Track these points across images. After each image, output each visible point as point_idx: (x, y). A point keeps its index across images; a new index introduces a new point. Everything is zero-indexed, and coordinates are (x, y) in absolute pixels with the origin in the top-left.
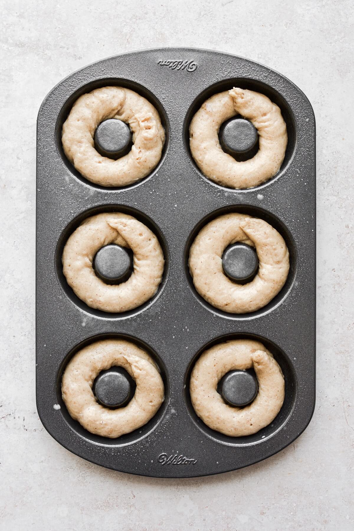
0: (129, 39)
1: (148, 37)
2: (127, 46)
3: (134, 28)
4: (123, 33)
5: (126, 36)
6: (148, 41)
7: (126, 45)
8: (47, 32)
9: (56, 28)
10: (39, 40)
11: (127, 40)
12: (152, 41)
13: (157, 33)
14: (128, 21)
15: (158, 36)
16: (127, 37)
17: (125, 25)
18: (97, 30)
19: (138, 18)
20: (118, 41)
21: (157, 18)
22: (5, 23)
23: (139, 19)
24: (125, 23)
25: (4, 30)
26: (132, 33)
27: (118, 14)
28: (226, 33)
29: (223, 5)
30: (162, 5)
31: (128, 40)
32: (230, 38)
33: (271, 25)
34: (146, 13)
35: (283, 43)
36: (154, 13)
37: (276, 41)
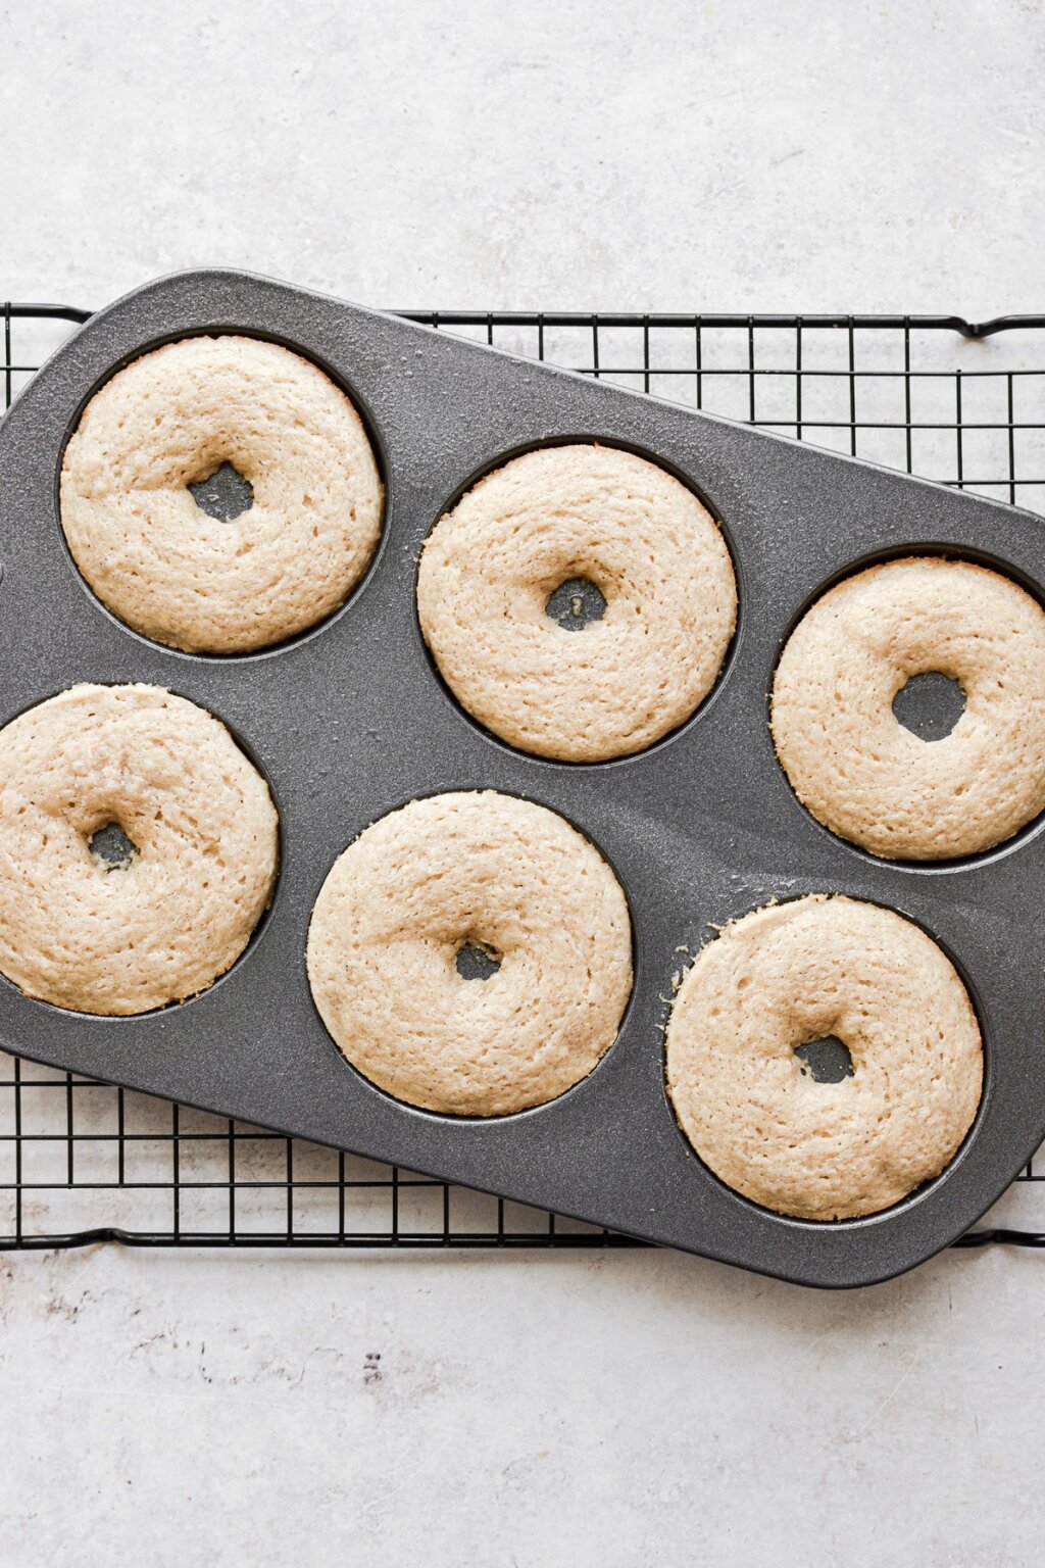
0: (508, 262)
1: (561, 256)
2: (502, 279)
3: (521, 229)
4: (490, 242)
5: (500, 250)
6: (562, 268)
7: (498, 278)
8: (272, 234)
9: (297, 224)
10: (248, 257)
11: (500, 264)
12: (571, 266)
13: (588, 244)
14: (504, 207)
15: (589, 253)
16: (504, 254)
17: (496, 218)
18: (414, 231)
19: (533, 200)
20: (476, 265)
21: (587, 201)
22: (148, 205)
23: (537, 201)
24: (495, 214)
25: (146, 225)
26: (515, 242)
27: (476, 187)
28: (781, 246)
29: (775, 163)
30: (601, 163)
31: (503, 263)
32: (793, 261)
33: (910, 222)
34: (557, 186)
35: (944, 273)
36: (580, 186)
37: (925, 269)
